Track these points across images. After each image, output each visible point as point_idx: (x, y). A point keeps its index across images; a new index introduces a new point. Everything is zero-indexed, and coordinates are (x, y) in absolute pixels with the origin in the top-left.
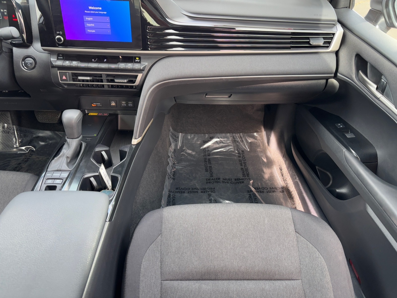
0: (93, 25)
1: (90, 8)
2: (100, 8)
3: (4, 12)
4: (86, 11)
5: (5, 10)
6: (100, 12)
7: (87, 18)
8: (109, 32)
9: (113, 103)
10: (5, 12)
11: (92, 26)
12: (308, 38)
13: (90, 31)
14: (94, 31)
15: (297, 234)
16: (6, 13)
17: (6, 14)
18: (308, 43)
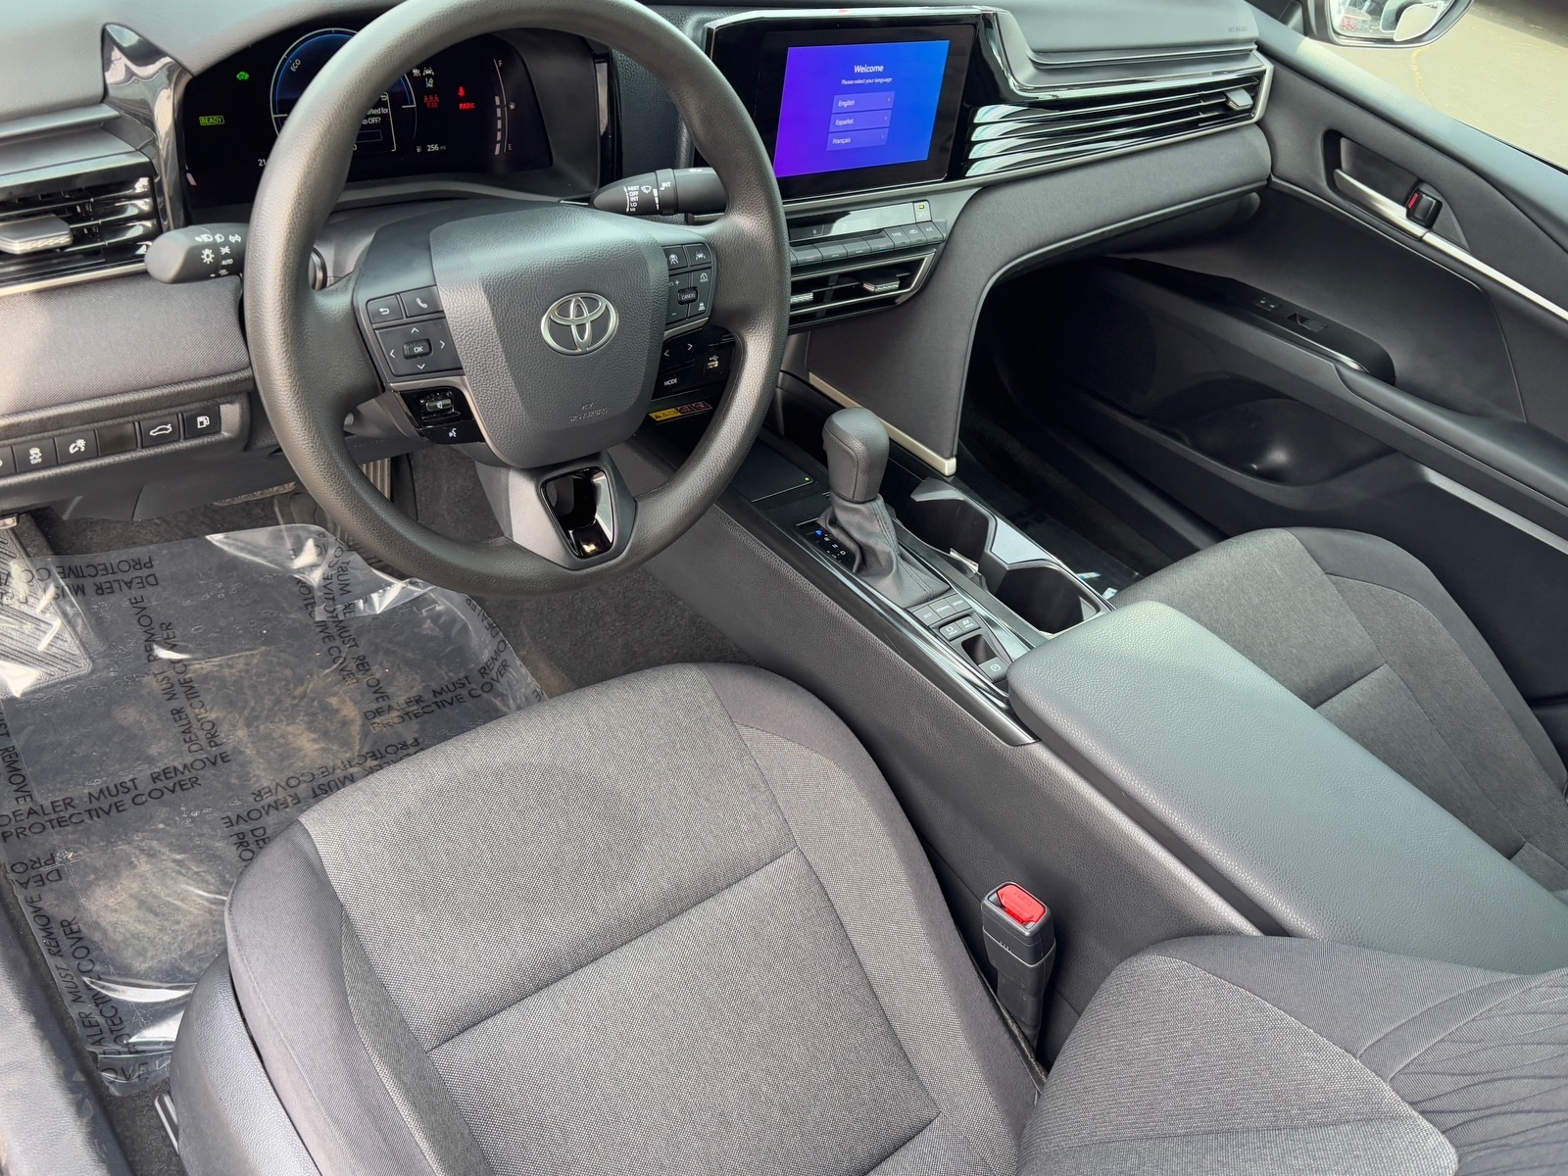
0: (850, 122)
1: (858, 69)
2: (880, 69)
3: (422, 79)
4: (844, 82)
5: (428, 68)
6: (877, 81)
7: (841, 104)
8: (883, 136)
9: (713, 361)
10: (429, 76)
11: (848, 124)
12: (1223, 94)
13: (838, 141)
14: (848, 140)
15: (1334, 577)
16: (431, 81)
17: (430, 84)
18: (1224, 106)
